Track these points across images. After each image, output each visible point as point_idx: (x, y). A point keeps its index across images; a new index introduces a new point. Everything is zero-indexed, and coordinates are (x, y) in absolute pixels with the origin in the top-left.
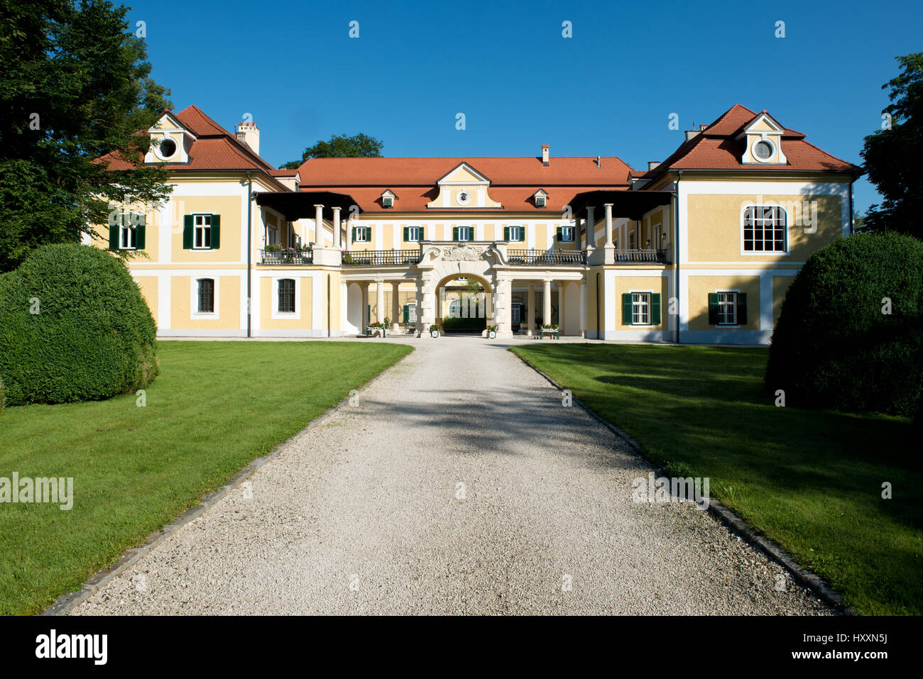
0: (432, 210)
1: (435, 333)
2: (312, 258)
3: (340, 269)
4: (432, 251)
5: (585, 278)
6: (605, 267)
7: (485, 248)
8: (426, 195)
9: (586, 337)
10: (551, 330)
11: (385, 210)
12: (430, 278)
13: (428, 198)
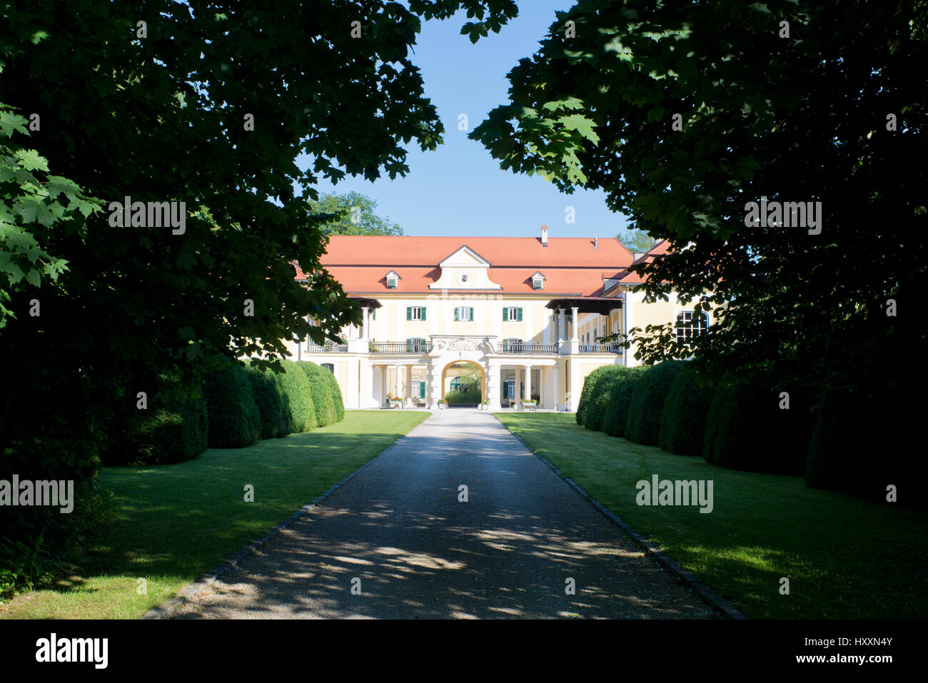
0: (435, 291)
1: (441, 406)
2: (347, 347)
3: (368, 356)
4: (439, 343)
5: (557, 364)
6: (571, 356)
7: (480, 341)
8: (428, 276)
9: (558, 410)
10: (530, 404)
11: (389, 290)
12: (437, 363)
13: (431, 279)
